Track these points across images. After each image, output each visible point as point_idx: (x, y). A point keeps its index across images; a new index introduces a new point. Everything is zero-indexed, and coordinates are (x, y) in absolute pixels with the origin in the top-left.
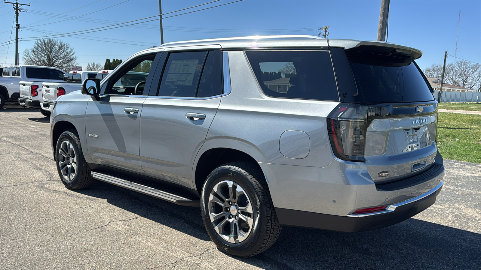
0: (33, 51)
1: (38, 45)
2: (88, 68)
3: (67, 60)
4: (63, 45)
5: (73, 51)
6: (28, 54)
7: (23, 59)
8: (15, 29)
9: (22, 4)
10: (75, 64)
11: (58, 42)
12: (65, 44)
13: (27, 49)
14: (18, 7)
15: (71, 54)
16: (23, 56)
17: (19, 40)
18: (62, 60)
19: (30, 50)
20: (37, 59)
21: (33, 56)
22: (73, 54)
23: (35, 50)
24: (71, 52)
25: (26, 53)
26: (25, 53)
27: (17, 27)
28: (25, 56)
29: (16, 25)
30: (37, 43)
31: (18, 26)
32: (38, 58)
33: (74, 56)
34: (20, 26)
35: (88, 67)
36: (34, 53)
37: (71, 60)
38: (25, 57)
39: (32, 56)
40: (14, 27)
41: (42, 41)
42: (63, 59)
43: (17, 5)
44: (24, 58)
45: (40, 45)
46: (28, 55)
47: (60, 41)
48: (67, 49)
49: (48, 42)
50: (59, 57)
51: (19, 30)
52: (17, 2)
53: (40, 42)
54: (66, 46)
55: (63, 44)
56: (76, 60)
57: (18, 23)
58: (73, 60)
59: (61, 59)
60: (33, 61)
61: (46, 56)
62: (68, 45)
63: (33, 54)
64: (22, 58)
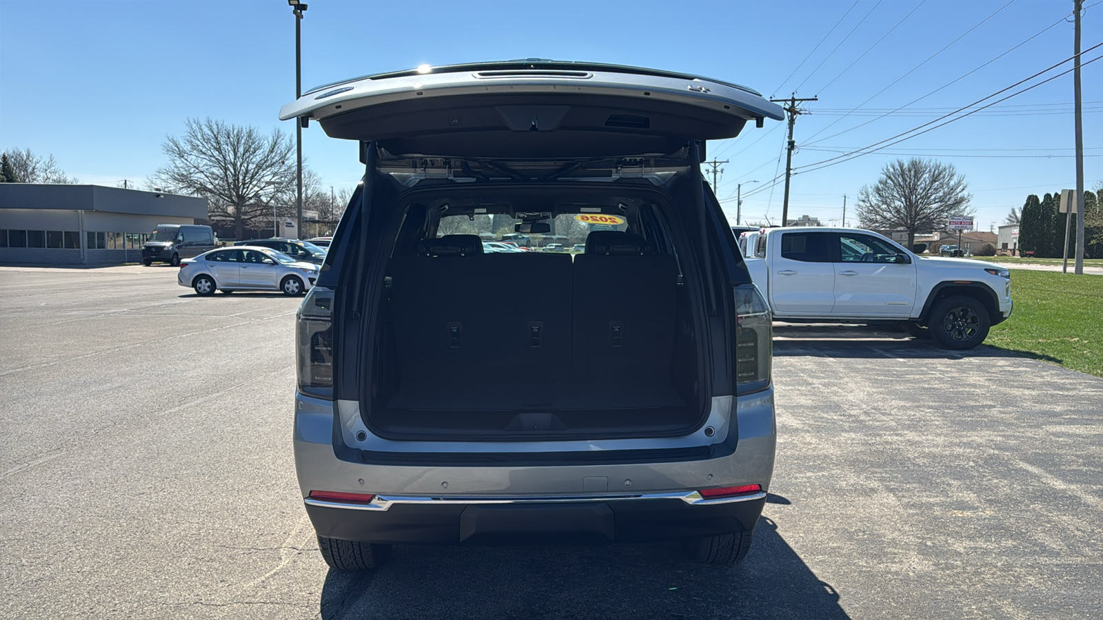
0: (878, 190)
1: (887, 176)
2: (1011, 219)
3: (949, 203)
4: (941, 172)
5: (964, 182)
6: (868, 196)
7: (857, 207)
8: (787, 151)
9: (802, 100)
10: (968, 210)
11: (932, 165)
12: (945, 169)
13: (865, 187)
14: (795, 105)
15: (958, 190)
16: (856, 202)
17: (791, 172)
18: (940, 203)
19: (871, 188)
20: (884, 206)
21: (875, 202)
22: (963, 190)
23: (880, 186)
24: (959, 184)
25: (862, 194)
26: (860, 196)
27: (790, 147)
28: (861, 200)
29: (789, 142)
30: (886, 171)
31: (791, 145)
32: (887, 204)
33: (965, 193)
34: (795, 144)
35: (1011, 216)
36: (879, 194)
37: (959, 202)
38: (861, 203)
39: (874, 200)
40: (784, 148)
41: (897, 166)
42: (941, 201)
43: (793, 104)
44: (859, 205)
45: (892, 176)
46: (866, 200)
47: (934, 162)
48: (949, 180)
49: (911, 166)
50: (933, 197)
51: (792, 152)
52: (793, 98)
53: (892, 170)
54: (947, 171)
55: (941, 168)
56: (969, 201)
57: (793, 139)
58: (964, 202)
59: (937, 202)
60: (876, 210)
61: (903, 199)
62: (953, 169)
63: (877, 195)
64: (855, 205)
